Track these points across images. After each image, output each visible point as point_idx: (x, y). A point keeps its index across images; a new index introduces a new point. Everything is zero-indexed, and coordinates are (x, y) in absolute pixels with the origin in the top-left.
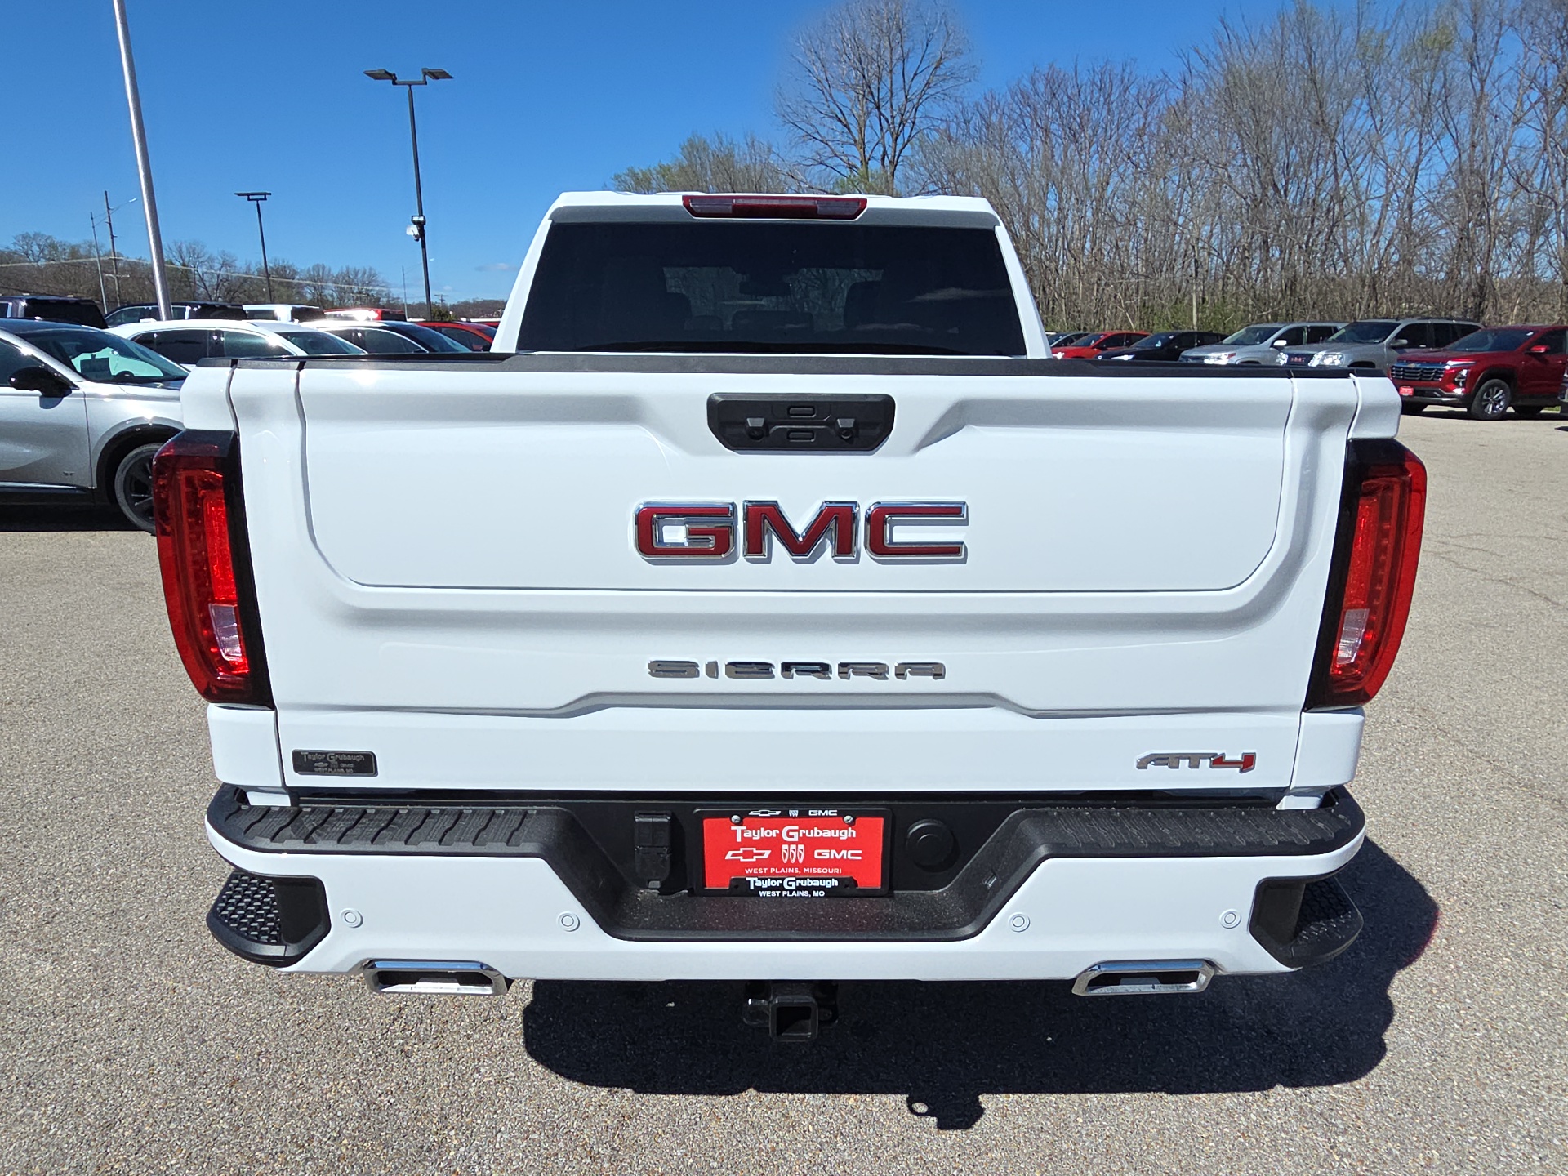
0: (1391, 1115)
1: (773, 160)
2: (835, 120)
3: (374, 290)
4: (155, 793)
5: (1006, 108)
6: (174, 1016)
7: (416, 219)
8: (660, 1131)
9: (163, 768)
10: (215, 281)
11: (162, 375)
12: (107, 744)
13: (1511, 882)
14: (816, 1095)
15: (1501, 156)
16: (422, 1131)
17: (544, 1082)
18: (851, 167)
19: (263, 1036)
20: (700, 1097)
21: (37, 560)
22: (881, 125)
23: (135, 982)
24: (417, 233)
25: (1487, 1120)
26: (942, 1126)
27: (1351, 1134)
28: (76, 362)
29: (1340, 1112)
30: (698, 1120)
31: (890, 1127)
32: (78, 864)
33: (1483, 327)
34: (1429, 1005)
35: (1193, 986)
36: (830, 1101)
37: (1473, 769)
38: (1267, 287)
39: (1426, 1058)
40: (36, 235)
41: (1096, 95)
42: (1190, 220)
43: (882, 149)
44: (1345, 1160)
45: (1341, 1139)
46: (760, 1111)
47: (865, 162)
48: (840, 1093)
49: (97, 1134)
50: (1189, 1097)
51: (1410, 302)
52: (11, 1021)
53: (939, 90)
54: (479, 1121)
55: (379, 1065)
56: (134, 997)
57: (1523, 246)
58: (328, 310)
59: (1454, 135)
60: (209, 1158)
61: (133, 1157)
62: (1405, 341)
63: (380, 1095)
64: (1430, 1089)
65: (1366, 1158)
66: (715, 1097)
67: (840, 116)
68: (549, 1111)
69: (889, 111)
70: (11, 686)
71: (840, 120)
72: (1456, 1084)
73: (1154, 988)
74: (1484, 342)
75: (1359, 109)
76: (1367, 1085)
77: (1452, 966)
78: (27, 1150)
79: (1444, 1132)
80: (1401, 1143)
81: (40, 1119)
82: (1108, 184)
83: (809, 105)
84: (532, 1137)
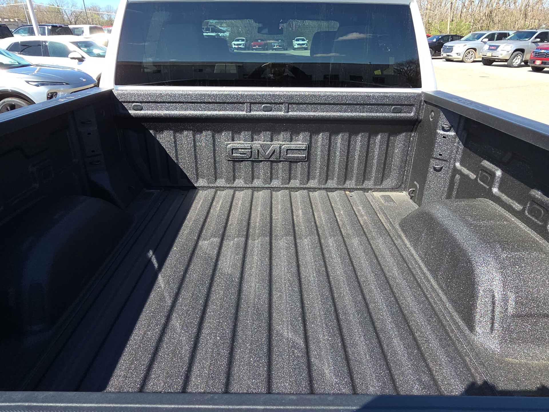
62: (539, 40)
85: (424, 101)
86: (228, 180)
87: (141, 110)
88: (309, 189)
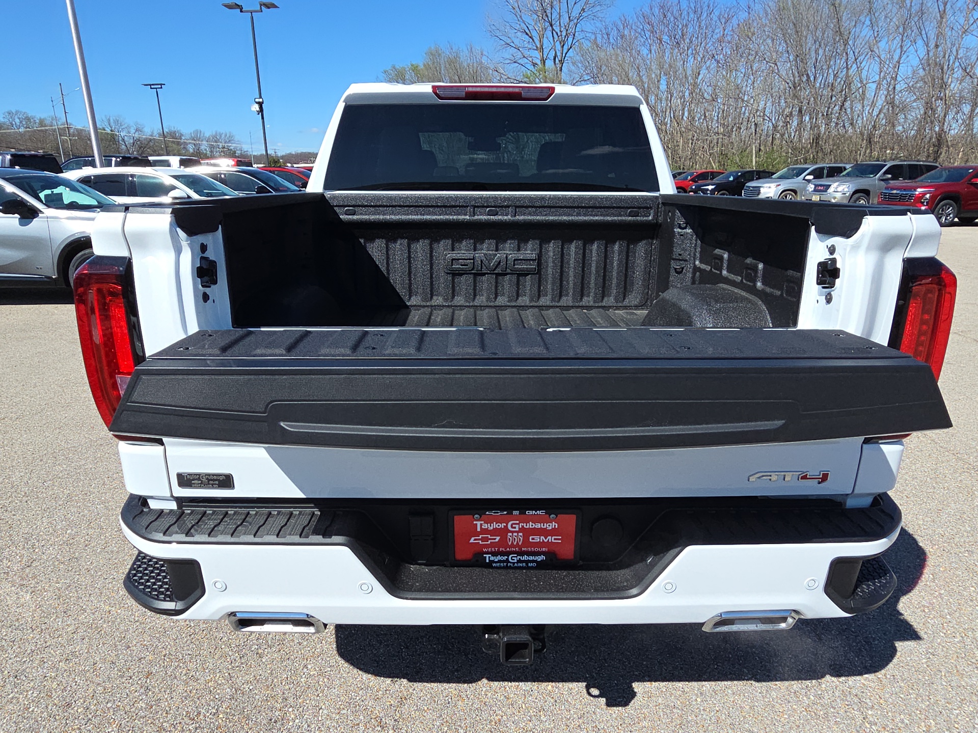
0: (902, 696)
1: (484, 60)
2: (525, 34)
3: (233, 146)
4: (97, 478)
5: (633, 25)
6: (110, 630)
7: (257, 100)
8: (426, 709)
9: (102, 462)
10: (132, 141)
11: (97, 203)
12: (66, 446)
13: (972, 536)
14: (526, 683)
15: (955, 53)
16: (272, 709)
17: (349, 675)
18: (534, 65)
19: (167, 644)
20: (451, 685)
21: (21, 323)
22: (553, 36)
23: (84, 607)
24: (258, 109)
25: (965, 699)
26: (609, 704)
27: (876, 709)
28: (42, 195)
29: (869, 694)
30: (450, 700)
31: (575, 705)
32: (47, 526)
33: (940, 166)
34: (923, 620)
35: (783, 625)
36: (535, 687)
37: (944, 459)
38: (800, 141)
39: (923, 657)
40: (17, 112)
41: (692, 16)
42: (752, 97)
43: (554, 52)
44: (873, 727)
45: (870, 712)
46: (490, 694)
47: (544, 61)
48: (542, 681)
49: (60, 711)
50: (769, 683)
51: (893, 150)
52: (5, 634)
53: (591, 13)
54: (308, 702)
55: (242, 663)
56: (84, 617)
57: (966, 113)
58: (203, 159)
59: (925, 39)
60: (133, 728)
61: (84, 727)
62: (890, 176)
63: (243, 684)
64: (927, 678)
65: (887, 725)
66: (460, 685)
67: (527, 31)
68: (353, 694)
69: (559, 28)
70: (4, 407)
71: (527, 34)
72: (943, 674)
73: (757, 626)
74: (941, 176)
75: (864, 23)
76: (885, 675)
77: (937, 594)
78: (15, 722)
79: (937, 708)
80: (909, 715)
81: (23, 700)
82: (699, 74)
83: (507, 24)
84: (343, 712)
85: (662, 203)
86: (446, 300)
87: (354, 215)
88: (540, 308)
